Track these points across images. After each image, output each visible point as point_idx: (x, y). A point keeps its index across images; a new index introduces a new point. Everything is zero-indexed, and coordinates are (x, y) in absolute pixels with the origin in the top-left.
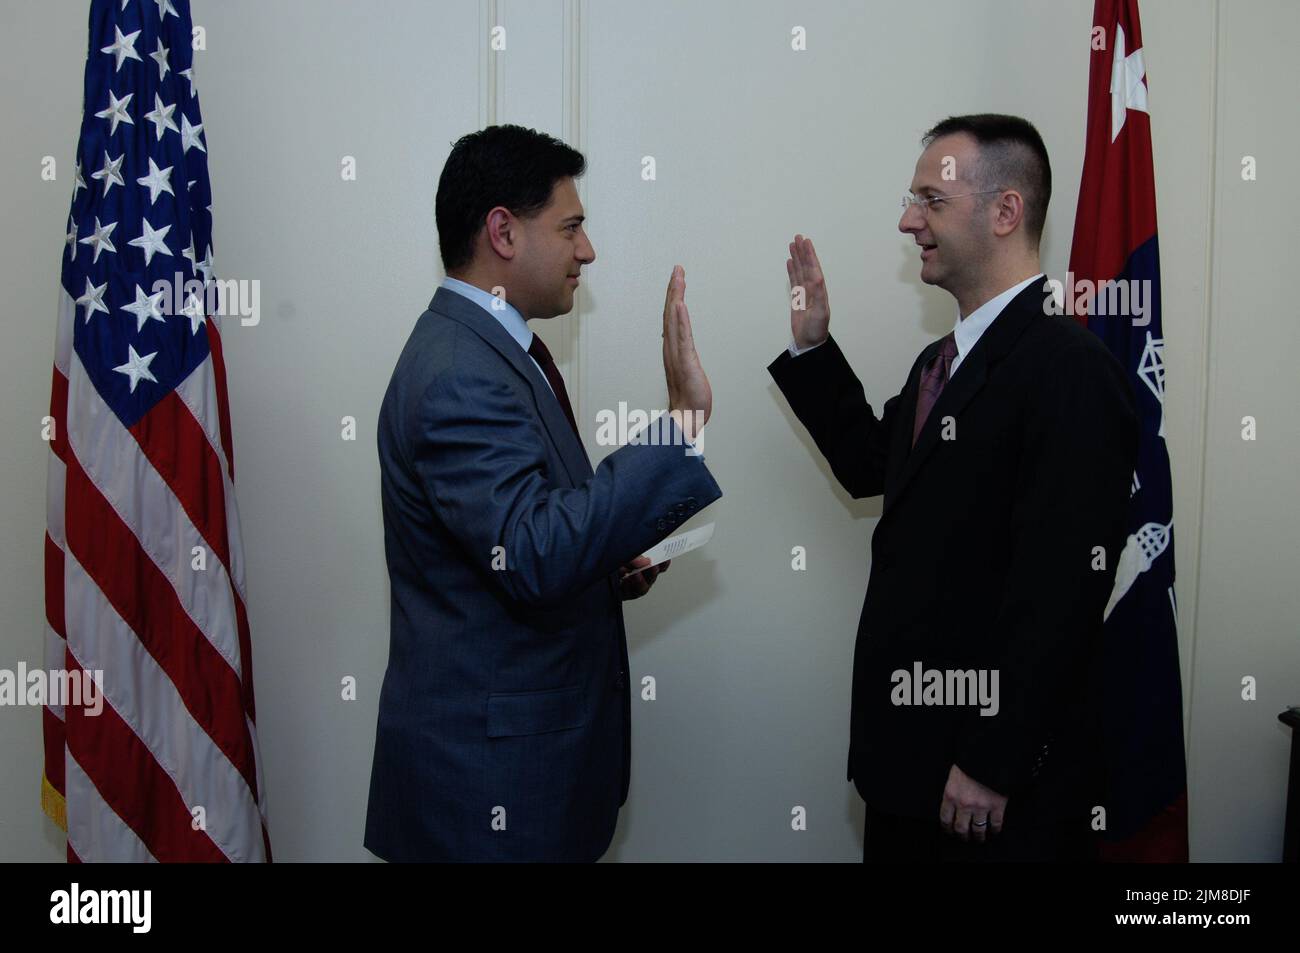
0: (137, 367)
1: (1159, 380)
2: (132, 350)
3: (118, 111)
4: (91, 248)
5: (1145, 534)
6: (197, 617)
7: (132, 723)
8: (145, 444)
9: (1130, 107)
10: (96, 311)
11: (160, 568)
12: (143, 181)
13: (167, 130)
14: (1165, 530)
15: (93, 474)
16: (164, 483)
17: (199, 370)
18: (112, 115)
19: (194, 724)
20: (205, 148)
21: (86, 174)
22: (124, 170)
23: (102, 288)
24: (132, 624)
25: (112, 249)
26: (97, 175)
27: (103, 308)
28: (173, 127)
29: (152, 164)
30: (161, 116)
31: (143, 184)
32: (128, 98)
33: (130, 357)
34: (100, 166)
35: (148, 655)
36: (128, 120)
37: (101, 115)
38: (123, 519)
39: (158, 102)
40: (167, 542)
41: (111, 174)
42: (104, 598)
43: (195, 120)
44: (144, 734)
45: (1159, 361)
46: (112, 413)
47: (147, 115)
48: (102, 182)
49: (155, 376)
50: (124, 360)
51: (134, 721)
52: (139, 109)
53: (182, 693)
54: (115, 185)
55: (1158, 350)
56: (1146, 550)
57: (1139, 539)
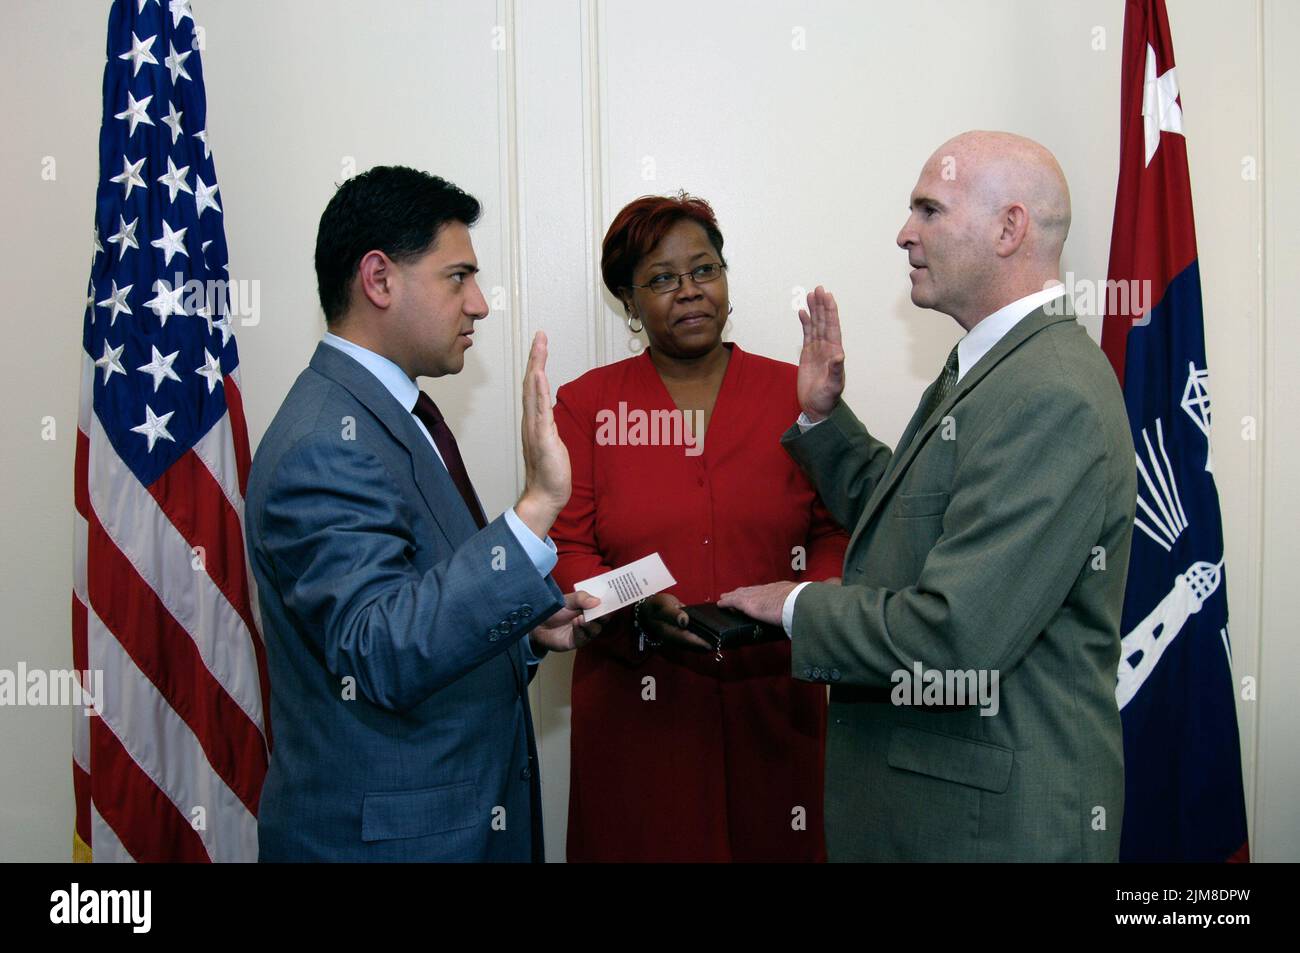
0: (154, 427)
1: (1204, 412)
2: (149, 410)
3: (132, 175)
4: (108, 311)
5: (1194, 574)
6: (218, 673)
7: (155, 778)
8: (165, 502)
9: (1164, 129)
10: (114, 373)
11: (182, 625)
12: (157, 244)
13: (180, 193)
14: (1216, 569)
15: (113, 533)
16: (184, 541)
17: (216, 428)
18: (127, 180)
19: (217, 778)
20: (221, 208)
21: (102, 238)
22: (138, 233)
23: (120, 349)
24: (155, 680)
25: (128, 311)
26: (113, 239)
27: (120, 369)
28: (187, 189)
29: (166, 226)
30: (174, 179)
31: (157, 246)
32: (142, 162)
33: (148, 417)
34: (116, 230)
35: (171, 711)
36: (142, 184)
37: (116, 179)
38: (143, 577)
39: (171, 164)
40: (188, 599)
41: (126, 237)
42: (125, 654)
43: (210, 180)
44: (168, 788)
45: (1204, 393)
46: (131, 473)
47: (160, 179)
48: (118, 245)
49: (172, 434)
50: (142, 420)
51: (158, 775)
52: (152, 172)
53: (205, 748)
54: (130, 248)
55: (1202, 381)
56: (1196, 591)
57: (1188, 580)
